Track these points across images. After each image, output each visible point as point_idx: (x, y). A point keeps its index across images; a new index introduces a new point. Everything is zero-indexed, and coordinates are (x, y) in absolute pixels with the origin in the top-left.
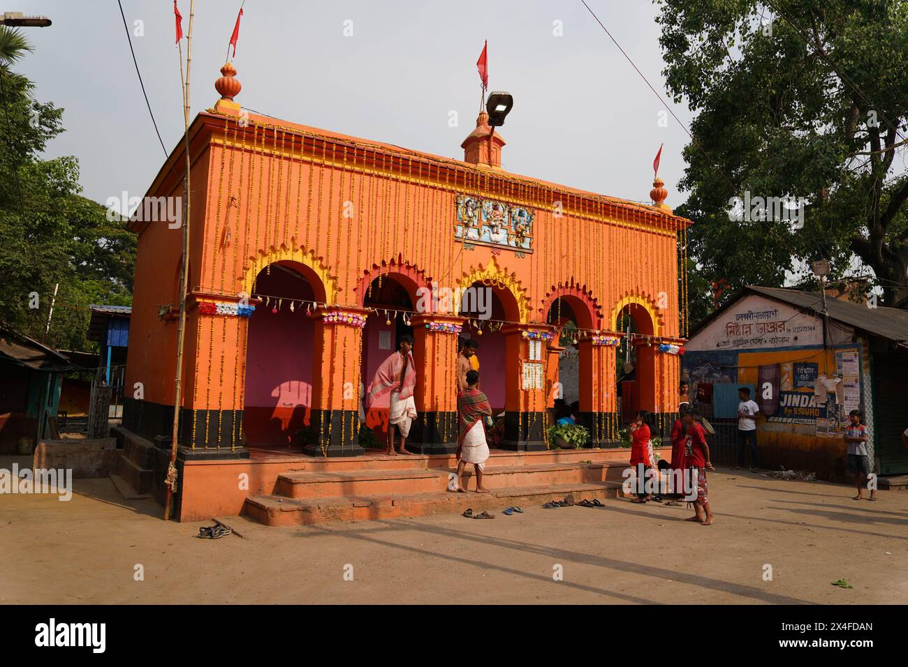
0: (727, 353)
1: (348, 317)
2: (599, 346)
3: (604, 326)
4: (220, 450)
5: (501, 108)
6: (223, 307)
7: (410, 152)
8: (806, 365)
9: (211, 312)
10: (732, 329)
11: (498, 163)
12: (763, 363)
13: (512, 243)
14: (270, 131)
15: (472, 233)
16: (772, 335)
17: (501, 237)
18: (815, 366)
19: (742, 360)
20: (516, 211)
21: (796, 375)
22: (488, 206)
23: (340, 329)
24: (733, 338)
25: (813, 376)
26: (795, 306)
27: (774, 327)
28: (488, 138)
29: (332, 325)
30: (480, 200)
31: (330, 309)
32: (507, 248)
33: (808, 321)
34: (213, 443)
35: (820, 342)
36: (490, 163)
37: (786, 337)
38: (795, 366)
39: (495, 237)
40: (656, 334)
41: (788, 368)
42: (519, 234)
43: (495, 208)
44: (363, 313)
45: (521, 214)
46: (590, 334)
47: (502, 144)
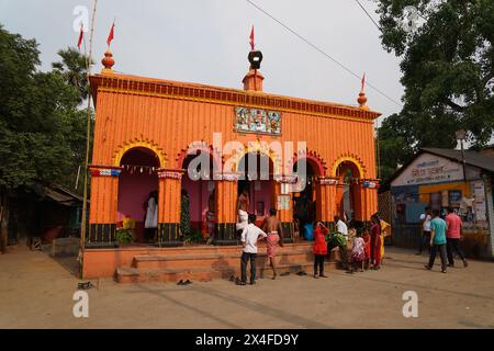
0: (414, 186)
1: (172, 174)
2: (325, 185)
3: (328, 174)
4: (103, 244)
5: (256, 59)
6: (104, 172)
7: (204, 86)
8: (455, 191)
9: (97, 174)
10: (415, 173)
11: (260, 89)
12: (432, 191)
13: (269, 131)
14: (126, 81)
15: (244, 127)
16: (437, 175)
17: (262, 128)
18: (460, 192)
19: (422, 190)
20: (271, 113)
21: (450, 197)
22: (254, 112)
23: (168, 180)
24: (416, 177)
25: (459, 198)
26: (447, 158)
27: (437, 171)
28: (254, 76)
29: (163, 179)
30: (249, 109)
31: (162, 171)
32: (266, 134)
33: (455, 166)
34: (99, 240)
35: (462, 178)
36: (256, 89)
37: (444, 176)
38: (449, 192)
39: (258, 128)
40: (362, 177)
41: (445, 193)
42: (273, 126)
43: (258, 113)
44: (180, 172)
45: (274, 115)
46: (319, 179)
47: (262, 79)
